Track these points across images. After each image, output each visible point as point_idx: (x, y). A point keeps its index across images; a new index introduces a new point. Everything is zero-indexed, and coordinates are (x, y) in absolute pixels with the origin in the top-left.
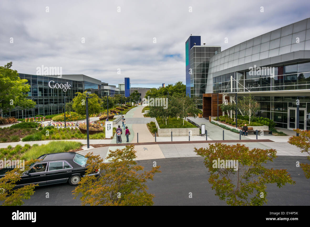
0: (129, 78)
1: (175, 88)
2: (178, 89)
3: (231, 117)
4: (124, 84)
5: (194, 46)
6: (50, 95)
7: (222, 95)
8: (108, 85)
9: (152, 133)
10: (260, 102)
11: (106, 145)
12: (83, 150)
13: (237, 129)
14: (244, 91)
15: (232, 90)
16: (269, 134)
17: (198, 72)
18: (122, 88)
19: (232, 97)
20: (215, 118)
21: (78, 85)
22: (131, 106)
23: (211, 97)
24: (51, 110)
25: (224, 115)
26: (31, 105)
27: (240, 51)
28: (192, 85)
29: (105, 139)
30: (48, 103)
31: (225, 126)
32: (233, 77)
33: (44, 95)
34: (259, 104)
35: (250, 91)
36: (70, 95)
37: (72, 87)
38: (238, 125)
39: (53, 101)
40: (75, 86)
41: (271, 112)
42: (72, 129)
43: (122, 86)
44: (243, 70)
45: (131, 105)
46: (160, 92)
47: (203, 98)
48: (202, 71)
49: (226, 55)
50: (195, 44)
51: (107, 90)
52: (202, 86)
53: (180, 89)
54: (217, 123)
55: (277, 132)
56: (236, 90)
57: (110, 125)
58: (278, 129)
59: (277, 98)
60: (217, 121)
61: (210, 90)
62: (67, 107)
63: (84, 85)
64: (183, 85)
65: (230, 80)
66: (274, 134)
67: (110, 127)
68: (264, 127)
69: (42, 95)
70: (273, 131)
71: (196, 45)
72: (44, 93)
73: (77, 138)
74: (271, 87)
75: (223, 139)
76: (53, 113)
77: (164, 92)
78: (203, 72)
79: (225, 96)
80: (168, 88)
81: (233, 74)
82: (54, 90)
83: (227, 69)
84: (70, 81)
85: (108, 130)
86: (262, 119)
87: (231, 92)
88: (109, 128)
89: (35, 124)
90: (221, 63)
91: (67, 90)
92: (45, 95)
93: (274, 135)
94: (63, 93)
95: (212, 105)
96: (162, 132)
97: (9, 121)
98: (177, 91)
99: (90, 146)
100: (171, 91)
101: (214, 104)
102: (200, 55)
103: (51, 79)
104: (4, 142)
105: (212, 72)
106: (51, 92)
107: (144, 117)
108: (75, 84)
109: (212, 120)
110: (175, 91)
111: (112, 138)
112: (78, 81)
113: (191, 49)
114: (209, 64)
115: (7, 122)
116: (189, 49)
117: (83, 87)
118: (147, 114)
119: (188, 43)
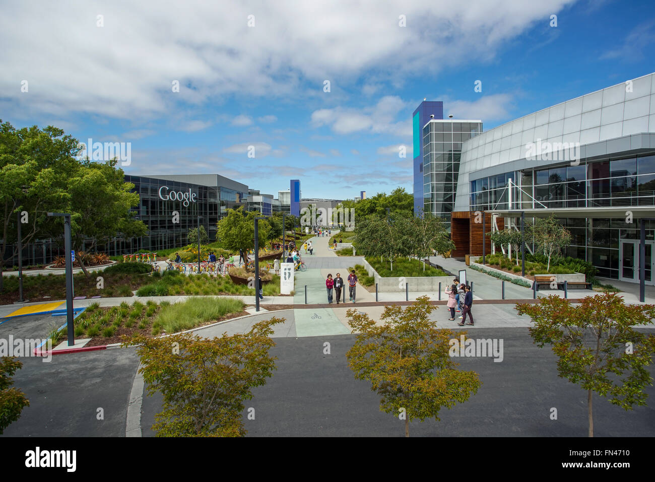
0: (298, 180)
1: (390, 200)
2: (397, 203)
3: (510, 257)
4: (290, 191)
5: (432, 121)
6: (161, 212)
7: (490, 214)
8: (260, 193)
9: (363, 285)
10: (569, 229)
11: (286, 306)
12: (250, 314)
13: (524, 279)
14: (533, 207)
15: (510, 206)
16: (587, 288)
17: (439, 170)
18: (285, 200)
19: (511, 218)
20: (477, 258)
21: (209, 194)
22: (305, 235)
23: (469, 219)
24: (161, 241)
25: (494, 253)
26: (141, 231)
27: (523, 131)
28: (427, 194)
29: (280, 296)
30: (157, 227)
31: (500, 273)
32: (513, 180)
33: (150, 212)
34: (568, 233)
35: (548, 207)
36: (194, 212)
37: (198, 197)
38: (526, 271)
39: (165, 223)
40: (203, 196)
41: (586, 247)
42: (212, 276)
43: (285, 196)
44: (531, 168)
45: (305, 232)
46: (361, 207)
47: (452, 219)
48: (446, 168)
49: (495, 139)
50: (432, 116)
51: (258, 203)
52: (447, 197)
53: (400, 202)
54: (481, 267)
55: (600, 285)
57: (289, 269)
58: (601, 280)
59: (596, 221)
60: (482, 265)
61: (462, 204)
63: (220, 194)
64: (406, 195)
65: (508, 186)
66: (596, 289)
67: (289, 273)
68: (575, 276)
69: (147, 212)
70: (593, 283)
71: (435, 118)
72: (150, 210)
73: (230, 293)
74: (586, 199)
75: (503, 298)
76: (165, 246)
77: (368, 208)
78: (449, 169)
79: (497, 216)
80: (378, 200)
81: (511, 175)
82: (168, 204)
83: (497, 165)
84: (193, 186)
85: (286, 279)
86: (571, 260)
87: (510, 210)
88: (287, 274)
89: (144, 266)
90: (485, 154)
91: (190, 203)
92: (153, 213)
93: (596, 291)
94: (182, 209)
95: (471, 234)
96: (385, 284)
97: (98, 259)
98: (396, 206)
99: (260, 308)
100: (383, 206)
101: (475, 232)
102: (443, 137)
103: (163, 182)
104: (110, 297)
105: (468, 171)
106: (163, 208)
107: (336, 256)
108: (203, 192)
109: (472, 263)
110: (392, 206)
111: (292, 294)
112: (209, 186)
113: (424, 127)
114: (460, 154)
115: (95, 261)
116: (421, 126)
117: (218, 198)
118: (343, 250)
119: (418, 114)
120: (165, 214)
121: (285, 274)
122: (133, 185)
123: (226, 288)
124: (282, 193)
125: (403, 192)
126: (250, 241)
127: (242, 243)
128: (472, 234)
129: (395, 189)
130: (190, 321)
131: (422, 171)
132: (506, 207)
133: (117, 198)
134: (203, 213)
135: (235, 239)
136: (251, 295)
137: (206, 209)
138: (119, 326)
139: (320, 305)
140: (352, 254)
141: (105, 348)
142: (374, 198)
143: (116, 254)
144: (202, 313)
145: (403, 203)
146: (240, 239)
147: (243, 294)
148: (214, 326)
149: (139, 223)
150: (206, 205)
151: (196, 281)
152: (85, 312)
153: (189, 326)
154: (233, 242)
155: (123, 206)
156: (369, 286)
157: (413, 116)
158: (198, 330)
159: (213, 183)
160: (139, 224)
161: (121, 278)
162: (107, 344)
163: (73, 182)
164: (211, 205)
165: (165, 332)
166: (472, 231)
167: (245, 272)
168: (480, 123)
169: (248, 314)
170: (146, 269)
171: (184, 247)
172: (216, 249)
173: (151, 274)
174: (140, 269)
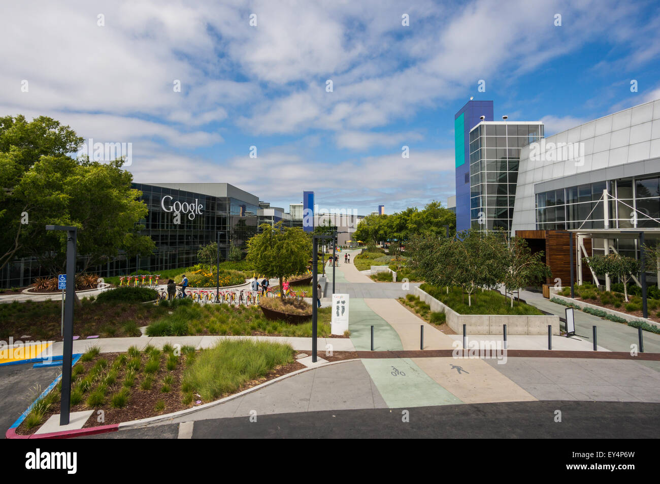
0: (312, 192)
1: (424, 216)
2: (433, 219)
3: (608, 289)
4: (303, 204)
5: (482, 123)
6: (163, 226)
7: (574, 234)
8: (271, 206)
11: (347, 354)
12: (305, 367)
14: (635, 226)
15: (606, 223)
17: (492, 180)
18: (297, 214)
19: (609, 239)
20: (561, 289)
21: (217, 205)
23: (544, 240)
24: (162, 260)
25: (580, 283)
26: (147, 248)
27: (612, 132)
29: (331, 337)
33: (150, 227)
36: (200, 226)
37: (205, 209)
39: (167, 239)
40: (210, 208)
43: (297, 209)
46: (388, 223)
50: (482, 118)
51: (269, 218)
52: (501, 213)
53: (436, 218)
54: (569, 302)
56: (614, 223)
57: (343, 302)
60: (570, 299)
62: (206, 255)
63: (229, 206)
64: (443, 210)
65: (603, 199)
67: (343, 308)
69: (147, 226)
71: (486, 120)
72: (151, 223)
76: (166, 266)
77: (397, 225)
78: (503, 180)
79: (584, 237)
80: (409, 216)
81: (601, 185)
84: (201, 197)
85: (338, 315)
87: (607, 229)
88: (341, 309)
89: (147, 292)
92: (154, 226)
94: (187, 222)
95: (548, 258)
97: (89, 282)
98: (430, 222)
99: (318, 358)
100: (415, 223)
101: (554, 256)
102: (496, 142)
103: (166, 191)
104: (111, 337)
105: (532, 181)
106: (166, 220)
107: (372, 281)
108: (210, 202)
109: (553, 295)
110: (427, 223)
111: (347, 335)
112: (217, 196)
113: (472, 130)
114: (519, 161)
115: (85, 283)
116: (467, 129)
117: (228, 211)
118: (379, 274)
119: (462, 116)
120: (167, 228)
121: (338, 308)
122: (140, 193)
123: (259, 326)
124: (294, 207)
125: (439, 206)
126: (290, 264)
127: (281, 267)
128: (550, 259)
129: (430, 203)
130: (233, 380)
131: (469, 181)
132: (601, 225)
133: (123, 208)
134: (210, 228)
135: (271, 262)
136: (294, 336)
137: (213, 223)
138: (132, 386)
139: (392, 352)
140: (392, 279)
141: (116, 429)
142: (405, 214)
143: (108, 275)
144: (246, 367)
145: (440, 219)
146: (278, 262)
147: (284, 334)
148: (265, 386)
149: (147, 239)
150: (213, 218)
151: (216, 313)
152: (81, 362)
153: (232, 388)
154: (268, 265)
155: (129, 217)
156: (440, 324)
157: (455, 119)
158: (245, 394)
159: (222, 193)
160: (146, 241)
161: (124, 310)
162: (119, 422)
163: (70, 183)
164: (219, 218)
165: (199, 399)
166: (550, 255)
167: (281, 303)
168: (541, 125)
169: (303, 366)
170: (150, 295)
171: (191, 268)
172: (230, 270)
173: (157, 303)
174: (143, 295)
